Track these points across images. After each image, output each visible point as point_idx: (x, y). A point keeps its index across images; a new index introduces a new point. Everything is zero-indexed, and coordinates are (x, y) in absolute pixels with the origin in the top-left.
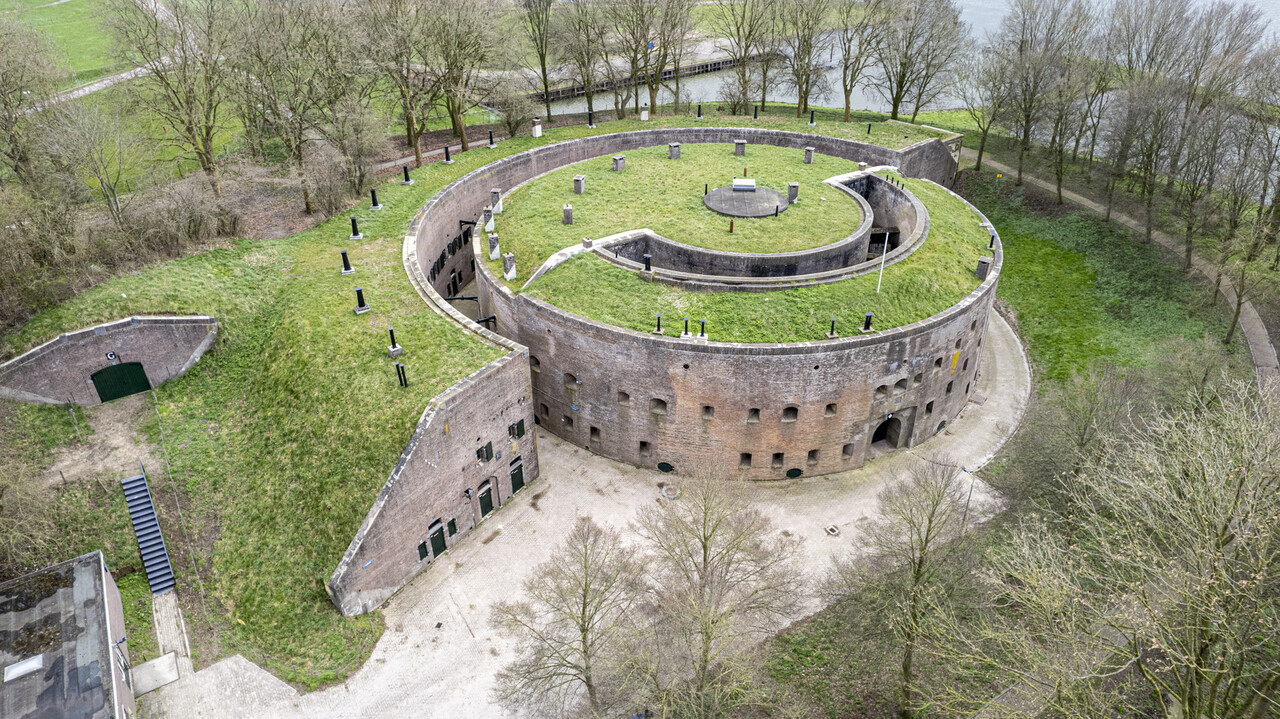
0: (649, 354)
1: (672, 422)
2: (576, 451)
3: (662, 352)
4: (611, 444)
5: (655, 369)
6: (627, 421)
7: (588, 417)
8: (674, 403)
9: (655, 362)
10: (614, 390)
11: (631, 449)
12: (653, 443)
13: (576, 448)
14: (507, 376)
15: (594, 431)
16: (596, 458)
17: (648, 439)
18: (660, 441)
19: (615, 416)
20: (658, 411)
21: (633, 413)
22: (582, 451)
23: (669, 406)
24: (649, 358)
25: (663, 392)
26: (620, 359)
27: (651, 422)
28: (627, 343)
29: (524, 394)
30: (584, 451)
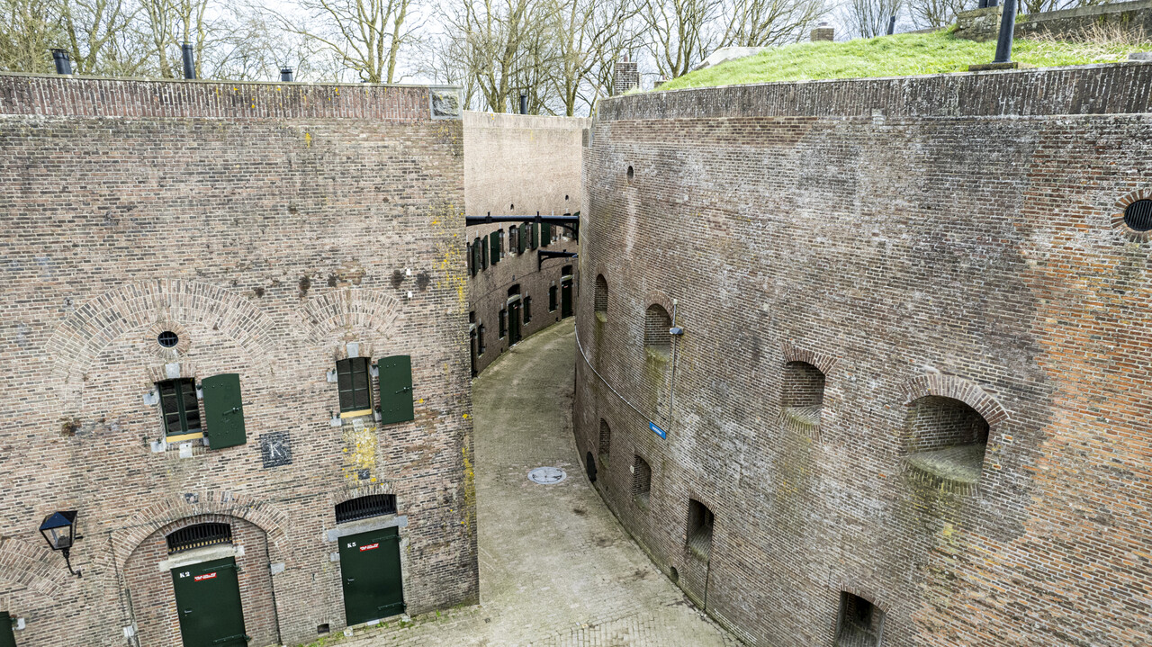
0: (937, 160)
1: (1004, 532)
2: (640, 575)
3: (1007, 138)
4: (740, 575)
5: (955, 238)
6: (804, 493)
7: (687, 463)
8: (1032, 431)
9: (958, 203)
10: (774, 358)
11: (803, 616)
12: (893, 612)
13: (645, 565)
14: (342, 146)
15: (701, 518)
16: (686, 612)
17: (876, 591)
18: (926, 612)
19: (764, 466)
20: (945, 466)
21: (831, 457)
22: (657, 581)
23: (1001, 440)
24: (933, 181)
25: (983, 362)
26: (810, 208)
27: (897, 514)
28: (841, 123)
29: (429, 264)
30: (663, 580)
